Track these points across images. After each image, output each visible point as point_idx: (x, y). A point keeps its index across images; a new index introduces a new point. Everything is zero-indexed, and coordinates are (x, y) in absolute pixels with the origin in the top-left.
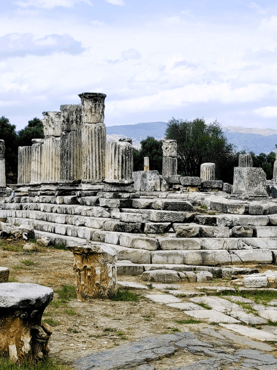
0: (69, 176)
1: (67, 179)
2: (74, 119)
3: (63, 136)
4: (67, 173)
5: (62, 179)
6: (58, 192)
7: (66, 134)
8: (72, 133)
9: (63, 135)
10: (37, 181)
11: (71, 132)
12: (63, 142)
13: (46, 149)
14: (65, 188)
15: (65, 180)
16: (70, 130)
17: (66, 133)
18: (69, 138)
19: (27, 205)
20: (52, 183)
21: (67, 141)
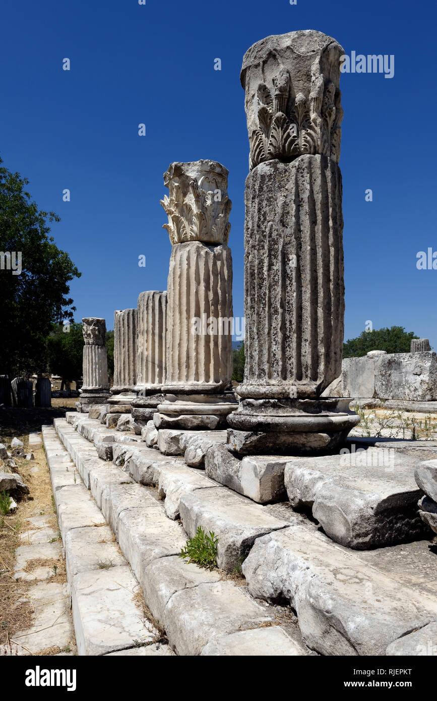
0: (294, 360)
1: (285, 378)
2: (313, 94)
3: (262, 182)
4: (284, 350)
5: (259, 376)
6: (247, 438)
7: (276, 169)
8: (306, 161)
9: (263, 177)
10: (153, 382)
11: (300, 158)
12: (259, 210)
13: (177, 284)
14: (281, 420)
15: (273, 382)
16: (295, 149)
17: (274, 165)
18: (291, 185)
19: (123, 451)
20: (200, 388)
21: (281, 200)
